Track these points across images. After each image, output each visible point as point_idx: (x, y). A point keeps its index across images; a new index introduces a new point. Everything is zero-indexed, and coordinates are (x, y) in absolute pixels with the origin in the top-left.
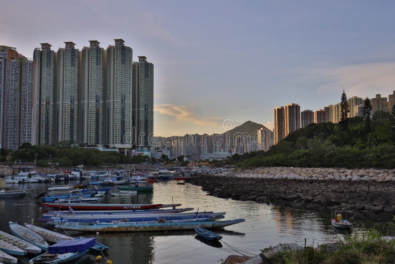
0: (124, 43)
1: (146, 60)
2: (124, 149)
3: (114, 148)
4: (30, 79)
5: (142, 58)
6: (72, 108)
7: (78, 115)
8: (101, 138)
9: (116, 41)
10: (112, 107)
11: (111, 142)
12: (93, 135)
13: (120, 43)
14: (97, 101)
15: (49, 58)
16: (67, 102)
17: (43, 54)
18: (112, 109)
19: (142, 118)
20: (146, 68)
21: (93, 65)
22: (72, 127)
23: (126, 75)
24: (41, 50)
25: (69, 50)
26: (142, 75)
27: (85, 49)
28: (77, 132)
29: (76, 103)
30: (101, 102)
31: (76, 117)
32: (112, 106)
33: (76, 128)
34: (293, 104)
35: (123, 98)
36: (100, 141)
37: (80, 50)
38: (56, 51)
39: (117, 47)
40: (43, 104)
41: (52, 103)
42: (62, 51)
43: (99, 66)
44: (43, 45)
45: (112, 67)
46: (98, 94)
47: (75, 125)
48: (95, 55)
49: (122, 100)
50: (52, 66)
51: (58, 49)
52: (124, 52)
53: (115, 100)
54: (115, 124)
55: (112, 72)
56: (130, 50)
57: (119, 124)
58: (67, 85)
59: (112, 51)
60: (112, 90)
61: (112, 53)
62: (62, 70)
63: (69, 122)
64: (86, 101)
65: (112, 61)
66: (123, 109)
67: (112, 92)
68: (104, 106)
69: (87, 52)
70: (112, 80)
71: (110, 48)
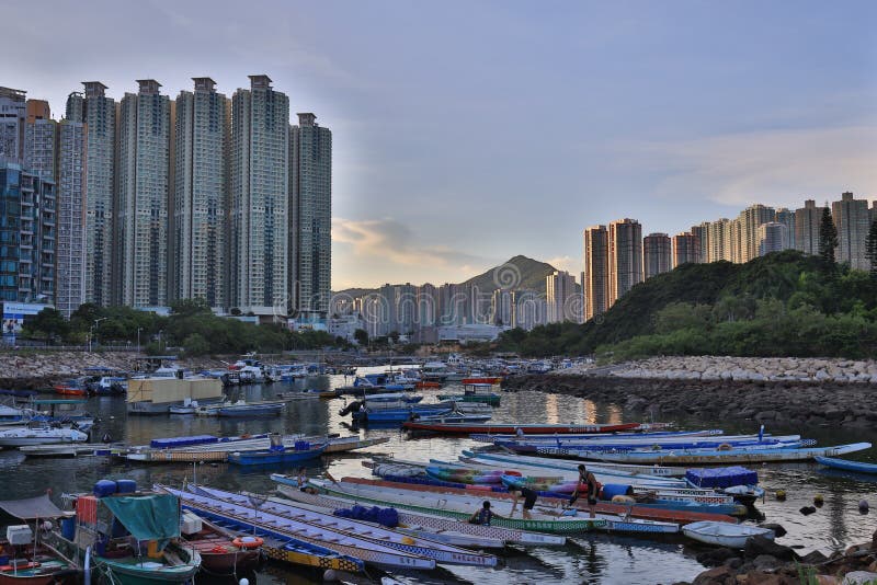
0: (271, 84)
1: (316, 121)
2: (272, 316)
3: (251, 314)
4: (78, 162)
5: (307, 118)
6: (155, 227)
7: (168, 241)
8: (219, 293)
9: (254, 79)
11: (243, 300)
12: (202, 286)
13: (263, 84)
14: (210, 211)
15: (102, 114)
16: (143, 213)
17: (89, 106)
18: (244, 230)
19: (307, 249)
20: (316, 141)
21: (202, 130)
22: (154, 268)
23: (275, 155)
24: (84, 96)
25: (148, 97)
26: (307, 154)
27: (183, 97)
28: (166, 278)
29: (163, 214)
30: (220, 213)
31: (162, 247)
32: (244, 222)
33: (162, 270)
34: (626, 220)
35: (270, 205)
36: (218, 300)
37: (173, 98)
38: (118, 99)
39: (256, 92)
40: (89, 218)
41: (108, 216)
42: (132, 101)
43: (214, 135)
44: (88, 85)
45: (245, 137)
46: (214, 196)
47: (162, 264)
48: (207, 111)
49: (267, 209)
50: (109, 133)
51: (123, 96)
52: (271, 104)
53: (252, 210)
54: (251, 263)
55: (245, 147)
56: (284, 99)
57: (260, 262)
58: (143, 175)
59: (245, 101)
60: (244, 188)
61: (245, 105)
62: (131, 140)
63: (148, 256)
64: (186, 211)
65: (245, 123)
66: (269, 230)
67: (244, 193)
68: (227, 222)
69: (188, 102)
70: (245, 165)
71: (239, 96)
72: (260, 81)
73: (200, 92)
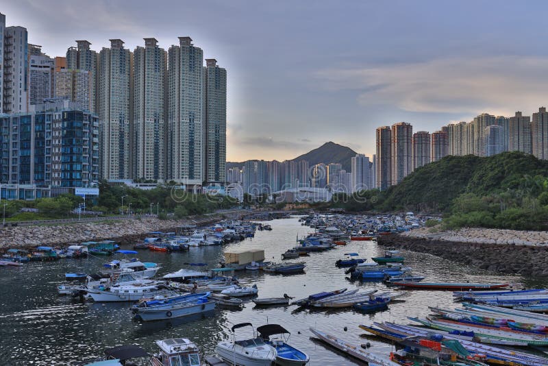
0: (192, 42)
1: (217, 64)
2: (193, 185)
3: (181, 184)
4: (86, 95)
5: (212, 62)
6: (122, 130)
7: (129, 139)
8: (161, 171)
9: (182, 39)
10: (176, 130)
11: (176, 175)
12: (151, 166)
13: (187, 42)
14: (155, 121)
15: (88, 60)
16: (114, 122)
17: (81, 55)
18: (176, 133)
19: (212, 144)
20: (218, 76)
21: (150, 71)
22: (121, 155)
23: (195, 87)
24: (77, 50)
25: (116, 50)
26: (212, 84)
27: (138, 50)
28: (129, 162)
29: (127, 122)
30: (161, 122)
31: (126, 142)
32: (176, 128)
33: (127, 157)
34: (403, 123)
35: (192, 117)
36: (161, 175)
38: (98, 51)
39: (183, 47)
42: (107, 53)
43: (158, 74)
44: (79, 42)
45: (177, 75)
46: (158, 111)
47: (126, 153)
48: (153, 59)
49: (190, 120)
51: (101, 49)
52: (192, 55)
53: (181, 121)
54: (181, 153)
55: (177, 81)
56: (200, 52)
57: (186, 152)
58: (114, 99)
59: (177, 53)
60: (176, 107)
61: (177, 56)
62: (107, 77)
63: (118, 148)
64: (141, 121)
65: (177, 67)
66: (192, 133)
67: (176, 110)
68: (166, 127)
69: (142, 54)
70: (177, 93)
71: (173, 49)
72: (185, 40)
73: (149, 47)
